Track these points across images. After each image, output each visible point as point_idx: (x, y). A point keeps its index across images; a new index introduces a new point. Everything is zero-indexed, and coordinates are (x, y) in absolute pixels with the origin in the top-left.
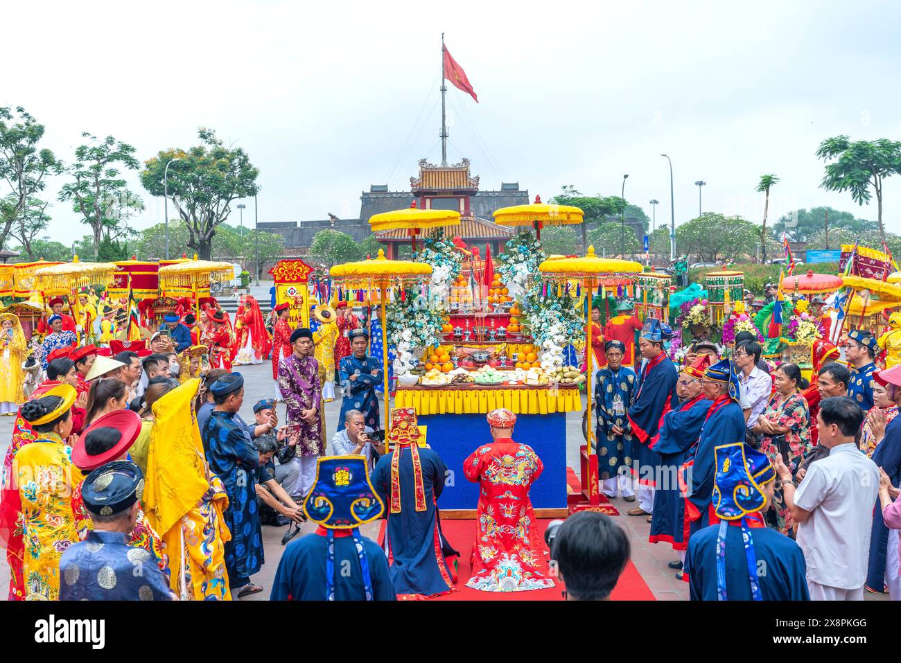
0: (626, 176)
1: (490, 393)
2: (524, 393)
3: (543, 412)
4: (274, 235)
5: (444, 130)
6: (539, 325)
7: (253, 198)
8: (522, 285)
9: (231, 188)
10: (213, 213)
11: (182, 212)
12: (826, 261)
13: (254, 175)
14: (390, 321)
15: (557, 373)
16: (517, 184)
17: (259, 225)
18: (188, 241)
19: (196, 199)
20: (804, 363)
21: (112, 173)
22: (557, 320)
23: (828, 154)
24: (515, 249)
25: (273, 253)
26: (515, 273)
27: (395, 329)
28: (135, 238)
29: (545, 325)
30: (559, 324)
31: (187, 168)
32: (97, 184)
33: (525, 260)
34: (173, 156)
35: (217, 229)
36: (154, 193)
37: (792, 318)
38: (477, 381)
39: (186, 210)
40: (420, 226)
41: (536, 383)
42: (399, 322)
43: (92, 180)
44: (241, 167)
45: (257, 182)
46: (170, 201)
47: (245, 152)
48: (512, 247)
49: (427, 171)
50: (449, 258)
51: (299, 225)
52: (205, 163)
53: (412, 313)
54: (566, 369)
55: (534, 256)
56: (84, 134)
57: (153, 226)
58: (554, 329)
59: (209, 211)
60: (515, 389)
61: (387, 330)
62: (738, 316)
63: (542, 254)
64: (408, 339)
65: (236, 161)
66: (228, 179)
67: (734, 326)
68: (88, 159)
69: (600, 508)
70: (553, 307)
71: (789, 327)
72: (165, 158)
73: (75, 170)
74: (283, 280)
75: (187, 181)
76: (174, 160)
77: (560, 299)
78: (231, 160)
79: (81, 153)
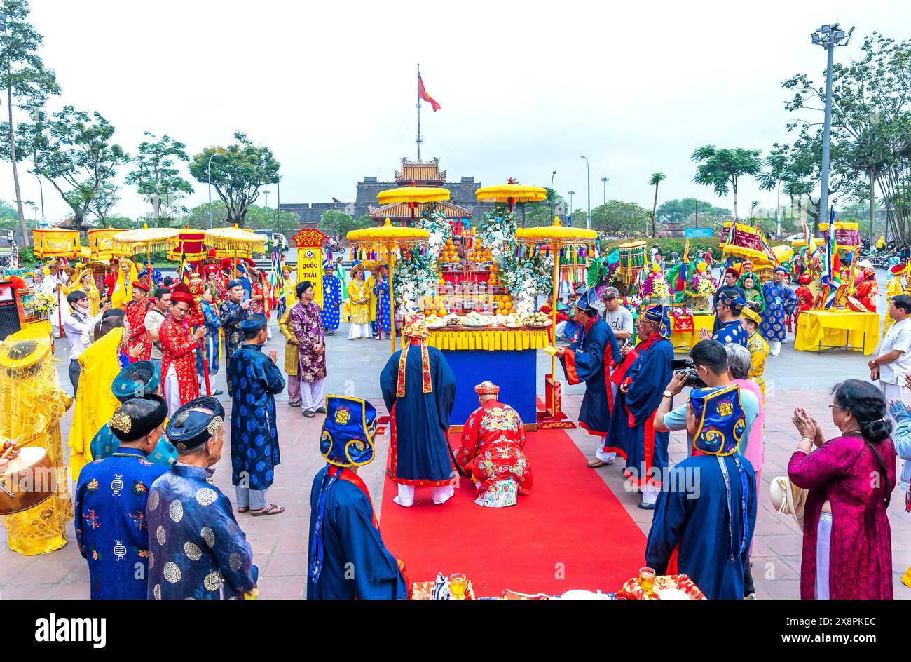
0: (554, 173)
1: (477, 334)
2: (504, 333)
3: (519, 348)
4: (292, 213)
5: (419, 137)
6: (515, 280)
7: (276, 185)
8: (499, 249)
9: (260, 177)
10: (246, 196)
11: (221, 194)
12: (698, 236)
13: (277, 168)
14: (396, 276)
15: (531, 317)
16: (473, 178)
17: (280, 206)
18: (226, 217)
19: (233, 185)
20: (702, 310)
21: (167, 163)
22: (529, 276)
23: (700, 158)
24: (493, 220)
25: (291, 226)
26: (494, 239)
27: (401, 282)
28: (186, 214)
29: (520, 279)
30: (531, 279)
31: (225, 161)
32: (156, 172)
33: (501, 228)
34: (214, 151)
35: (248, 208)
36: (200, 180)
37: (695, 276)
38: (467, 324)
39: (224, 193)
40: (418, 200)
41: (513, 325)
42: (404, 277)
43: (151, 169)
44: (267, 161)
45: (279, 173)
46: (213, 187)
47: (270, 150)
48: (491, 218)
49: (407, 167)
50: (442, 226)
51: (310, 206)
52: (239, 158)
53: (414, 269)
54: (537, 314)
55: (508, 225)
56: (146, 134)
57: (200, 205)
58: (527, 283)
59: (242, 194)
60: (497, 330)
61: (394, 283)
62: (655, 274)
63: (515, 224)
64: (412, 291)
65: (263, 156)
66: (257, 170)
67: (652, 282)
68: (149, 153)
69: (562, 423)
70: (527, 265)
71: (693, 283)
72: (208, 154)
73: (139, 161)
74: (303, 245)
75: (226, 171)
76: (215, 155)
77: (531, 259)
78: (259, 156)
79: (143, 148)
